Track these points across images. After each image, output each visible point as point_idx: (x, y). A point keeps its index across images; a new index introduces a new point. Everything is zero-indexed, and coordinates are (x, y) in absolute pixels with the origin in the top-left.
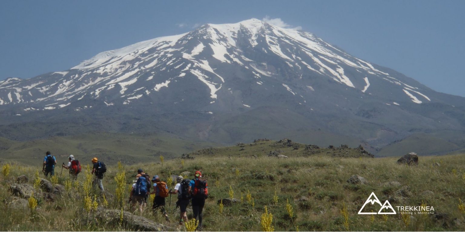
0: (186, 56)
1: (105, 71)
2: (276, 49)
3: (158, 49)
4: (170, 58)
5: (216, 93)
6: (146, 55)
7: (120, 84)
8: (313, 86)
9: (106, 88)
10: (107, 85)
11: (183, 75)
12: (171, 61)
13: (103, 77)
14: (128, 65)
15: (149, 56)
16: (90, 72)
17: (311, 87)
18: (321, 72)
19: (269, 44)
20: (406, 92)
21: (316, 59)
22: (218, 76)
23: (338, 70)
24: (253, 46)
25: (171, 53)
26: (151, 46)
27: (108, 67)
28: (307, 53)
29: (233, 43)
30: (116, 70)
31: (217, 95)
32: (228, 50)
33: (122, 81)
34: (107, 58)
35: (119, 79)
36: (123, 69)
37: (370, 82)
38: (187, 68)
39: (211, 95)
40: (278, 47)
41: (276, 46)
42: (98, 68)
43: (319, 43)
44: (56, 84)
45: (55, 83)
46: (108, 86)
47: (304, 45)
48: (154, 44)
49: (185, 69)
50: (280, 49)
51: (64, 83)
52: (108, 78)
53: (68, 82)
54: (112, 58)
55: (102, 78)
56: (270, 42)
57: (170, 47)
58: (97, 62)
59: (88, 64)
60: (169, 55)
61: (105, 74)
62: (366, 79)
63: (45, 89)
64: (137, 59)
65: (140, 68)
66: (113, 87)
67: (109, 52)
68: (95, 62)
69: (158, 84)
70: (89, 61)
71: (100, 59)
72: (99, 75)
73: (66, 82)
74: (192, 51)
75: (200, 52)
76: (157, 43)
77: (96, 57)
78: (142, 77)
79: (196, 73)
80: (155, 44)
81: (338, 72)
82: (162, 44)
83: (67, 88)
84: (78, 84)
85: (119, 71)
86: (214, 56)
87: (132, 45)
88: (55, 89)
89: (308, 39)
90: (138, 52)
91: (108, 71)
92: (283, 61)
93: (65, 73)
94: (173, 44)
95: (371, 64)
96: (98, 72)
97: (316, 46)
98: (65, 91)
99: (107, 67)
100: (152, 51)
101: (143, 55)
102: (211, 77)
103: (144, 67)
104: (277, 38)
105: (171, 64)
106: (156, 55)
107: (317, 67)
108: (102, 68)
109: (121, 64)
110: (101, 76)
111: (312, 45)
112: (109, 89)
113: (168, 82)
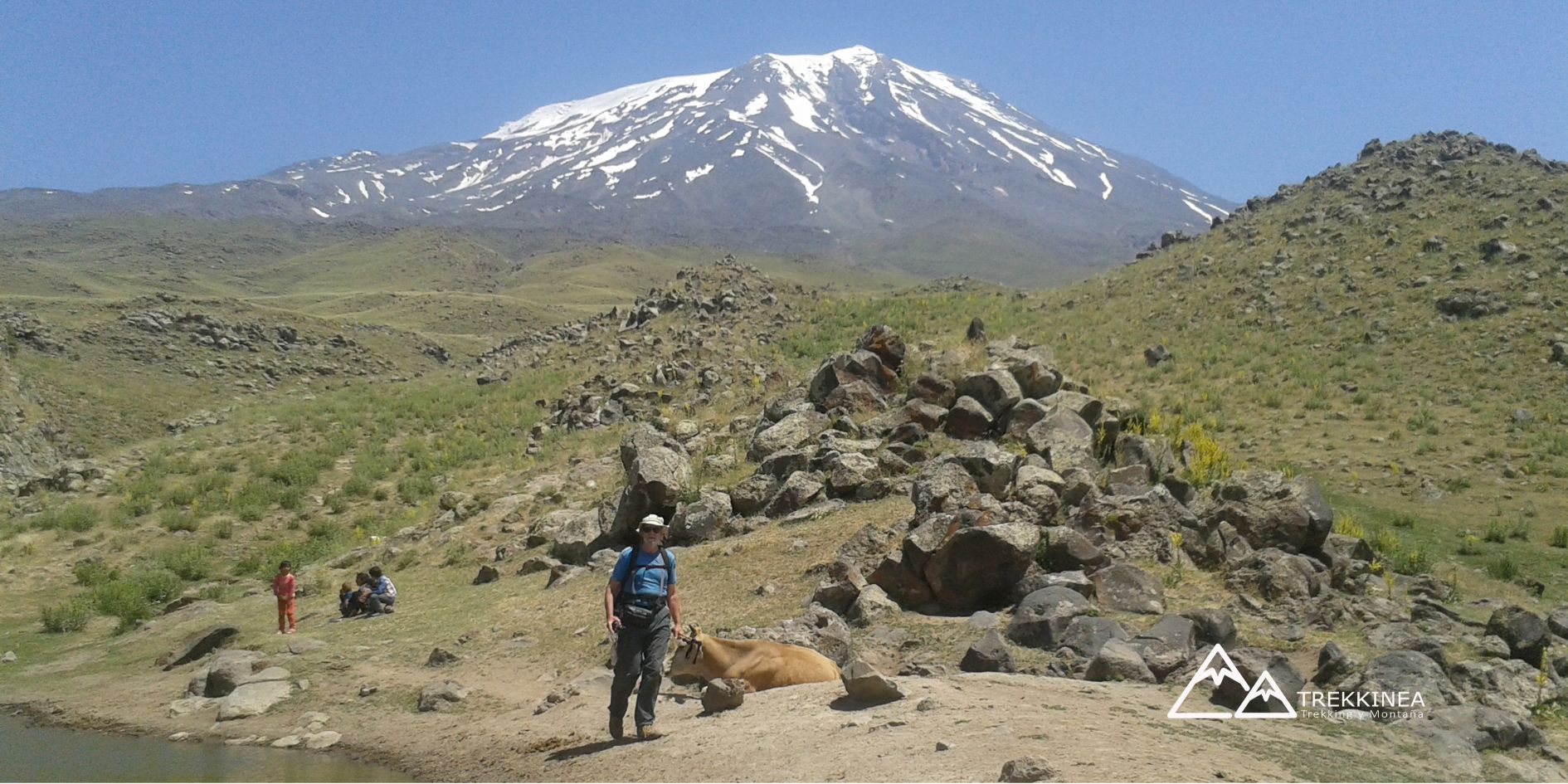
0: (734, 115)
1: (561, 143)
2: (912, 111)
3: (669, 101)
4: (701, 121)
5: (814, 194)
6: (644, 113)
7: (603, 168)
8: (1004, 187)
9: (573, 178)
10: (575, 171)
11: (739, 153)
12: (705, 126)
13: (558, 156)
14: (608, 134)
15: (649, 115)
16: (530, 144)
17: (1001, 190)
18: (1009, 159)
19: (897, 99)
20: (1189, 203)
21: (995, 134)
22: (810, 159)
23: (1043, 156)
24: (866, 104)
25: (700, 110)
26: (653, 96)
27: (567, 135)
28: (975, 120)
29: (821, 95)
30: (584, 141)
31: (818, 196)
32: (817, 108)
33: (606, 164)
34: (559, 120)
35: (597, 161)
36: (600, 141)
37: (1111, 182)
38: (745, 141)
39: (808, 198)
40: (915, 106)
41: (912, 105)
42: (546, 137)
43: (992, 102)
44: (459, 167)
45: (456, 165)
46: (578, 172)
47: (966, 106)
48: (658, 91)
49: (742, 143)
50: (919, 111)
51: (476, 166)
52: (569, 157)
53: (483, 165)
54: (572, 118)
55: (556, 159)
56: (898, 96)
57: (693, 98)
58: (537, 127)
59: (516, 129)
60: (699, 115)
61: (562, 150)
62: (1103, 177)
63: (434, 177)
64: (625, 122)
65: (638, 139)
66: (589, 174)
67: (561, 105)
68: (534, 125)
69: (690, 170)
70: (518, 124)
71: (543, 119)
72: (549, 152)
73: (478, 163)
74: (747, 108)
75: (762, 109)
76: (665, 89)
77: (533, 114)
78: (648, 156)
79: (765, 149)
80: (661, 92)
81: (1044, 162)
82: (675, 91)
83: (483, 176)
84: (506, 168)
85: (589, 145)
86: (792, 118)
87: (611, 93)
88: (457, 177)
89: (969, 92)
90: (626, 106)
91: (567, 143)
92: (932, 133)
93: (471, 146)
94: (699, 93)
95: (1099, 147)
96: (546, 144)
97: (989, 108)
98: (478, 181)
99: (563, 135)
100: (656, 105)
101: (636, 112)
102: (796, 161)
103: (647, 137)
104: (910, 88)
105: (706, 132)
106: (668, 114)
107: (1003, 150)
108: (554, 138)
109: (591, 131)
110: (553, 155)
111: (979, 104)
112: (580, 178)
113: (709, 168)
